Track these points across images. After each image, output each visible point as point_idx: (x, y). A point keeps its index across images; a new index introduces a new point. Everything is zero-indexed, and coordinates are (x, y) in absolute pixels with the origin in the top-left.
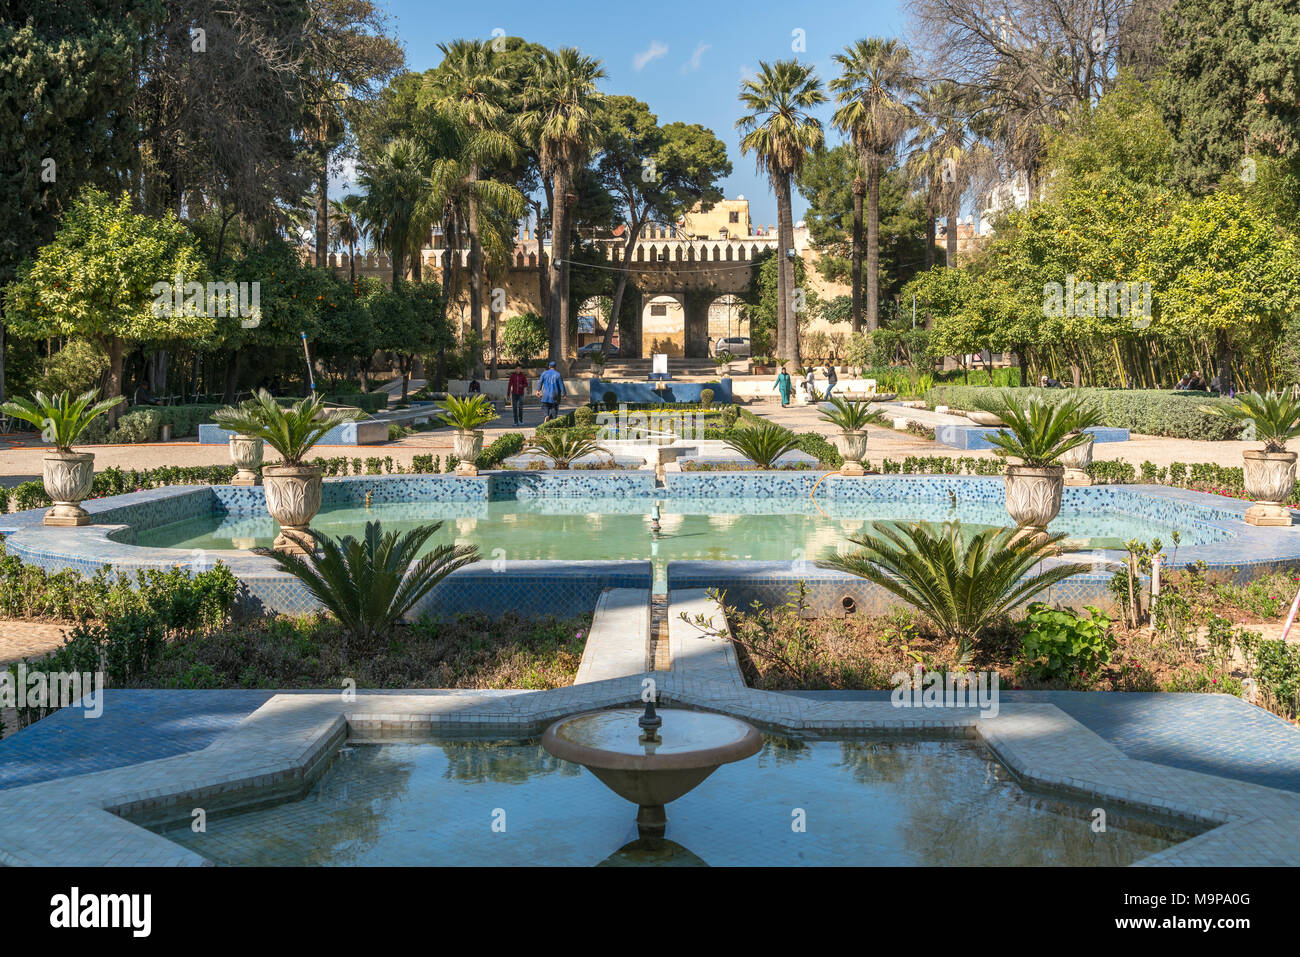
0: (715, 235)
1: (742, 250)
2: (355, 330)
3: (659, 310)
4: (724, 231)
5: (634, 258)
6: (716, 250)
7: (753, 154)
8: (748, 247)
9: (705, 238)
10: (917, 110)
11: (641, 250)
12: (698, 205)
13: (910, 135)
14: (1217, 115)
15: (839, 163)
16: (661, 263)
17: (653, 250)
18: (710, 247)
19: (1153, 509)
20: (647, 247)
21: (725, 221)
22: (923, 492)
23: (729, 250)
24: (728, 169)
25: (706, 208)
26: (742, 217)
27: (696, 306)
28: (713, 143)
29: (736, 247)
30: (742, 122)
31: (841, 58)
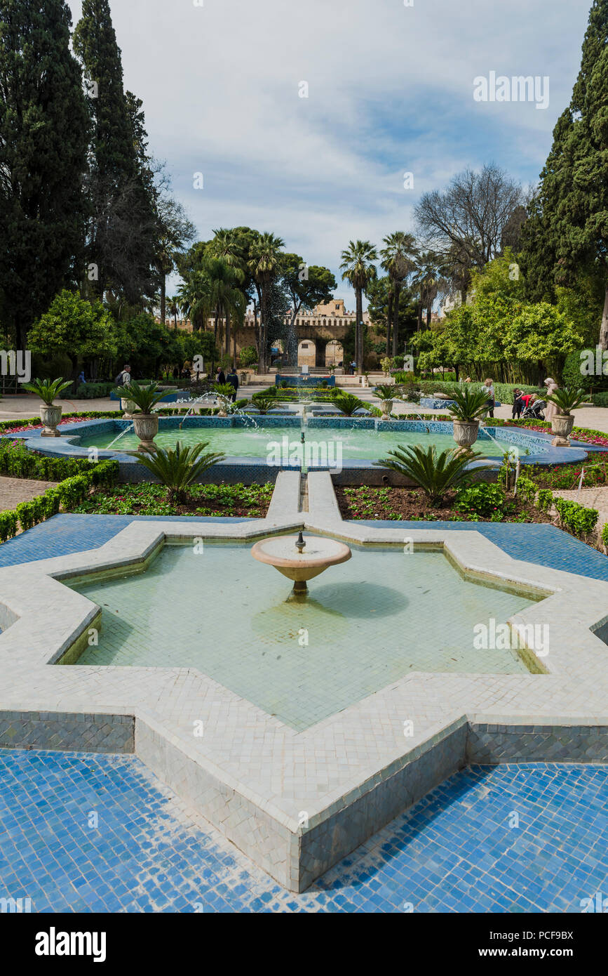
0: (329, 314)
1: (341, 322)
2: (177, 352)
3: (305, 346)
4: (333, 313)
5: (295, 324)
6: (330, 321)
7: (346, 279)
8: (343, 320)
9: (325, 316)
10: (417, 264)
11: (298, 321)
12: (322, 302)
13: (414, 274)
14: (541, 269)
15: (382, 284)
16: (306, 326)
17: (303, 321)
18: (327, 320)
19: (512, 437)
20: (301, 319)
21: (333, 309)
22: (416, 427)
23: (335, 322)
24: (336, 287)
25: (326, 303)
26: (341, 307)
27: (321, 345)
28: (329, 274)
29: (338, 320)
30: (342, 266)
31: (385, 240)
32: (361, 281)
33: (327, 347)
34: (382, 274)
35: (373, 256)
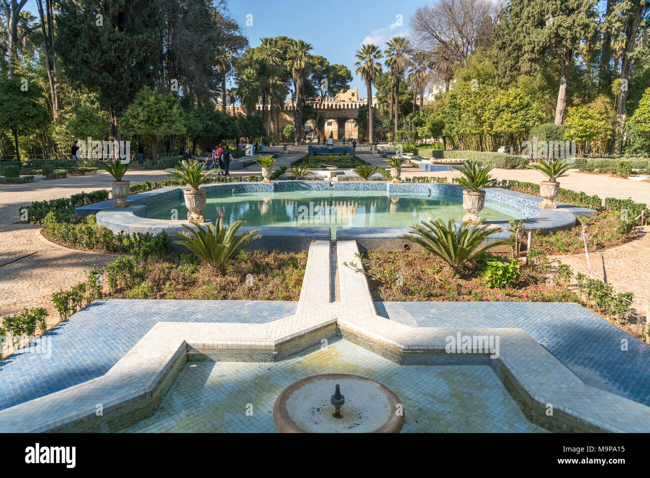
0: (347, 100)
1: (356, 105)
2: (233, 131)
3: (330, 124)
4: (350, 99)
5: (322, 108)
6: (348, 105)
7: (360, 74)
8: (358, 104)
9: (344, 101)
10: (411, 60)
11: (324, 105)
12: (342, 91)
13: (410, 68)
14: (510, 62)
15: (387, 77)
16: (330, 109)
17: (328, 105)
18: (346, 104)
20: (326, 104)
21: (350, 96)
22: (420, 189)
23: (352, 105)
24: (352, 79)
25: (344, 92)
26: (355, 94)
27: (341, 122)
28: (347, 70)
29: (354, 104)
30: (356, 64)
31: (388, 43)
32: (370, 75)
33: (346, 124)
34: (386, 70)
35: (378, 55)
